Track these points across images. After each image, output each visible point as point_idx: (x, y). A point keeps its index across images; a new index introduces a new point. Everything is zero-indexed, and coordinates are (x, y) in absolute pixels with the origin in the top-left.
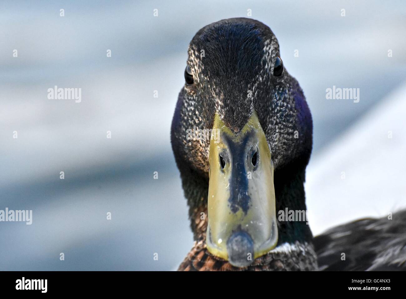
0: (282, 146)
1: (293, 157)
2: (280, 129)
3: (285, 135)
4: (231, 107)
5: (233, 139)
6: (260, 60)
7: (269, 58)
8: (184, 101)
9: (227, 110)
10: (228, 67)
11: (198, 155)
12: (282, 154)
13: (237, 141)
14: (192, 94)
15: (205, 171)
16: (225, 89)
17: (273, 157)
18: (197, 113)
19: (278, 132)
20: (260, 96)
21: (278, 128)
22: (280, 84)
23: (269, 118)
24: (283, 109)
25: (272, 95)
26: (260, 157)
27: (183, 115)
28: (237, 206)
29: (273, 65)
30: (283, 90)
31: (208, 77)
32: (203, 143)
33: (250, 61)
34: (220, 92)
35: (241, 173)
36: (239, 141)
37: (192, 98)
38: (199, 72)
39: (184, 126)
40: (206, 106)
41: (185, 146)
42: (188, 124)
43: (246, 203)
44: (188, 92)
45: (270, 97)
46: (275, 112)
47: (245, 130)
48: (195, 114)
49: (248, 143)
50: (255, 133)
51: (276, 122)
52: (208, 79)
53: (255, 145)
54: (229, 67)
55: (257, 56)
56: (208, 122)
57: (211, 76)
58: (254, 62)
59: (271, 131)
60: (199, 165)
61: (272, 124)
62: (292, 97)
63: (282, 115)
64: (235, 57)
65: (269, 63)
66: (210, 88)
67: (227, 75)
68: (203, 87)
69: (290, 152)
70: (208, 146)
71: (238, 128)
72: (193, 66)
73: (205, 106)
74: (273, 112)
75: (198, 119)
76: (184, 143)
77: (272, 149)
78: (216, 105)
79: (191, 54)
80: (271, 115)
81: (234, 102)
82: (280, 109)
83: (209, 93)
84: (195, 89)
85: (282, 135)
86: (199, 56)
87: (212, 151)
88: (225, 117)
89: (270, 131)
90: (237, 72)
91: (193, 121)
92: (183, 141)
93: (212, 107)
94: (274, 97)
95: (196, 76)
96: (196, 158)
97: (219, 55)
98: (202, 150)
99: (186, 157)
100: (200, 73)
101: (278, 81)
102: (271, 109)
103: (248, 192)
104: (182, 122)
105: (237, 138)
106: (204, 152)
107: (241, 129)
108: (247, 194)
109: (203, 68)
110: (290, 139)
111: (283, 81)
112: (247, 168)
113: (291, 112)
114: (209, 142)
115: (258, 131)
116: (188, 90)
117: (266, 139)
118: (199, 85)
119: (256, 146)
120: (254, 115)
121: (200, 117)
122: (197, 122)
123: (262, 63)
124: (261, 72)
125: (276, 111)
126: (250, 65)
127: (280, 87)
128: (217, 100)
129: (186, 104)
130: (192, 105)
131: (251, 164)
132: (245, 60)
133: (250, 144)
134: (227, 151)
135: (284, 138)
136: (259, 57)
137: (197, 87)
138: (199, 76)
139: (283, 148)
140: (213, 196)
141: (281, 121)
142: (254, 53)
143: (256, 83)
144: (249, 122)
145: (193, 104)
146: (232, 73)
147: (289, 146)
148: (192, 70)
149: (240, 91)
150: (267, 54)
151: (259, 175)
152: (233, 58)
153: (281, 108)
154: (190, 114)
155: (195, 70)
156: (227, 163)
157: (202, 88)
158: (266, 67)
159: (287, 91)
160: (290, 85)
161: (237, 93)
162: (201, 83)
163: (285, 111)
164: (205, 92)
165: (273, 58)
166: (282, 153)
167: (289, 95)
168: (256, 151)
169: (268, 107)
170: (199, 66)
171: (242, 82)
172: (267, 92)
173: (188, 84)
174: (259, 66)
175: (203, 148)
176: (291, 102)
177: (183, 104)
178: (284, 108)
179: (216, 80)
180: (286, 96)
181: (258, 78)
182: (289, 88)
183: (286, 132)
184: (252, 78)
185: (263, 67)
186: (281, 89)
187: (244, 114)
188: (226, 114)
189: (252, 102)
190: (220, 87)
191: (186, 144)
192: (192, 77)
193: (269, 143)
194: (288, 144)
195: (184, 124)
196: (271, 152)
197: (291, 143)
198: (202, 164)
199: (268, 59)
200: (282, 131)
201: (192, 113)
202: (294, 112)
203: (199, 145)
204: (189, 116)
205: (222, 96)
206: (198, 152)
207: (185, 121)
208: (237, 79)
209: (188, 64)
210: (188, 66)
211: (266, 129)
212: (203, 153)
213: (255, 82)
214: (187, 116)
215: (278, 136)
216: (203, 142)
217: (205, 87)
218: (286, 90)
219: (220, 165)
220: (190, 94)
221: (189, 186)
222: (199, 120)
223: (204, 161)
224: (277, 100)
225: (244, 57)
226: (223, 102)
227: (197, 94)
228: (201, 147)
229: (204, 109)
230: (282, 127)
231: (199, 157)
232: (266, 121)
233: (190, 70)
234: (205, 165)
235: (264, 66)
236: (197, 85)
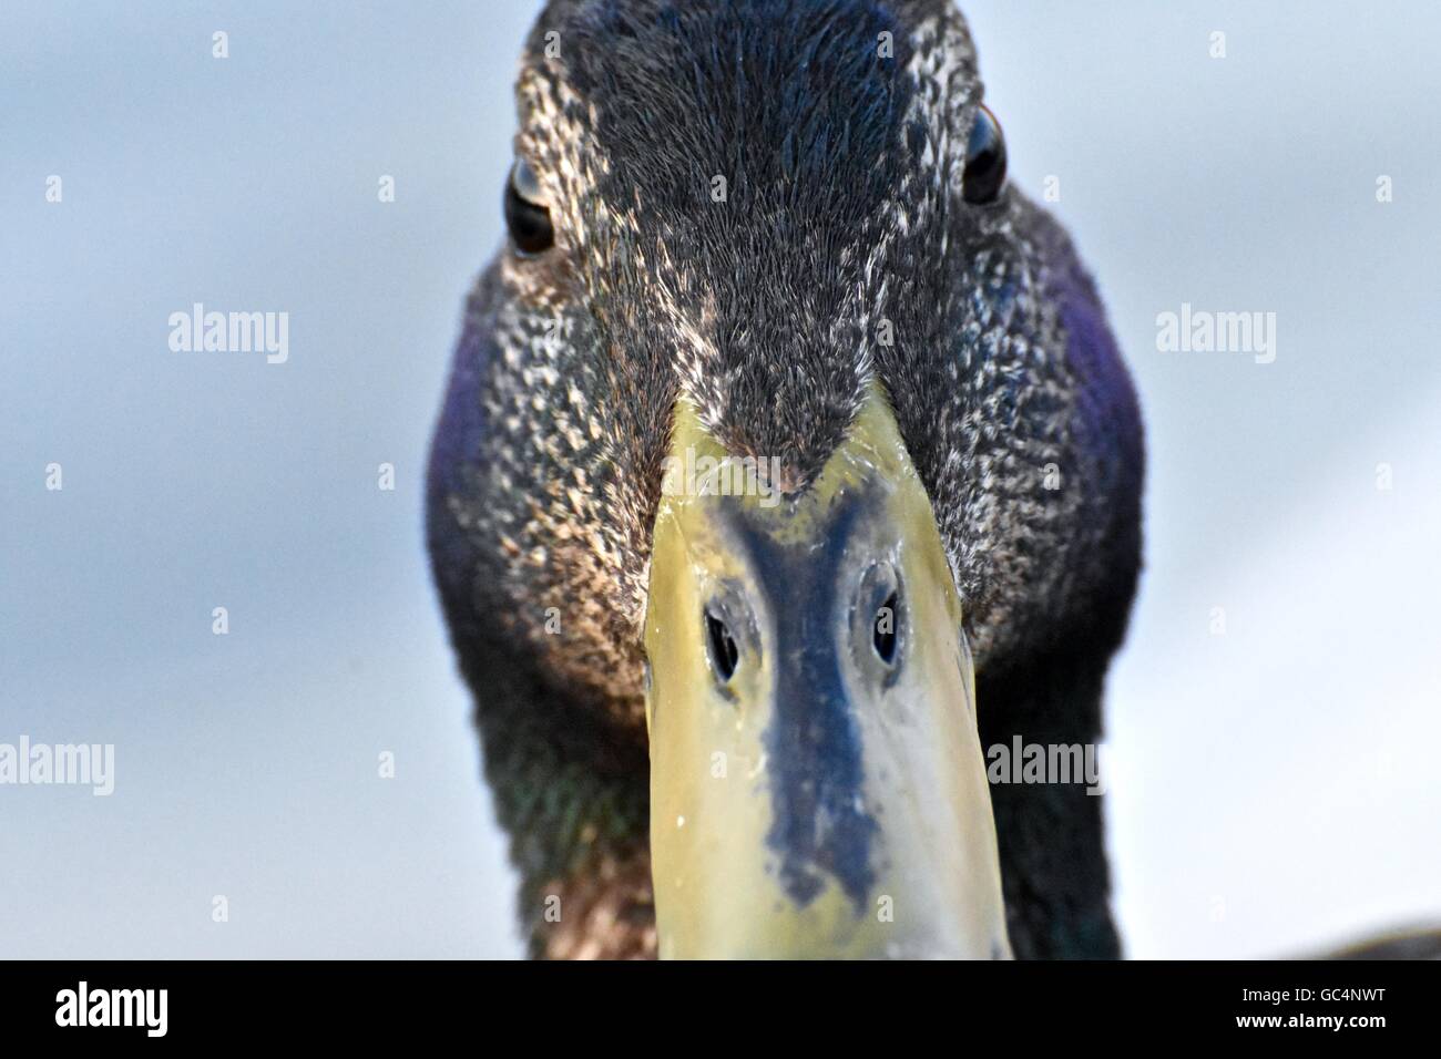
0: (1009, 558)
1: (1059, 613)
2: (1000, 470)
3: (1027, 501)
4: (757, 366)
5: (773, 529)
6: (895, 125)
7: (939, 116)
8: (503, 338)
9: (737, 383)
10: (735, 164)
11: (581, 610)
12: (1008, 602)
13: (793, 540)
14: (544, 301)
15: (614, 690)
16: (724, 270)
17: (971, 616)
18: (576, 396)
19: (990, 491)
20: (902, 306)
21: (991, 468)
22: (996, 240)
23: (950, 419)
24: (1012, 370)
25: (961, 304)
26: (910, 619)
27: (496, 409)
28: (811, 869)
29: (959, 149)
30: (1007, 278)
31: (631, 212)
32: (609, 548)
33: (847, 130)
34: (697, 287)
35: (823, 699)
36: (803, 537)
37: (546, 324)
38: (582, 188)
39: (506, 466)
40: (629, 361)
41: (510, 567)
42: (529, 454)
43: (860, 852)
44: (524, 293)
45: (951, 312)
46: (973, 387)
47: (834, 479)
48: (566, 406)
49: (853, 548)
50: (884, 493)
51: (983, 436)
52: (635, 226)
53: (887, 556)
54: (740, 162)
55: (879, 102)
56: (637, 441)
57: (648, 209)
58: (868, 136)
59: (960, 485)
60: (584, 660)
61: (963, 449)
62: (1049, 311)
63: (1008, 402)
64: (770, 111)
65: (939, 139)
66: (643, 271)
67: (734, 204)
68: (609, 269)
69: (1044, 588)
70: (639, 568)
71: (795, 470)
72: (550, 164)
73: (622, 362)
74: (968, 387)
75: (581, 428)
76: (503, 552)
77: (965, 576)
78: (681, 355)
79: (540, 98)
80: (957, 401)
81: (772, 340)
82: (998, 370)
83: (636, 295)
84: (563, 280)
85: (1011, 503)
86: (579, 106)
87: (664, 591)
88: (729, 417)
89: (954, 482)
90: (781, 186)
91: (554, 439)
92: (499, 542)
93: (657, 362)
94: (967, 311)
95: (567, 209)
96: (572, 627)
97: (684, 102)
98: (604, 586)
99: (510, 619)
100: (591, 194)
101: (985, 231)
102: (955, 374)
103: (863, 796)
104: (497, 443)
105: (796, 520)
106: (615, 598)
107: (811, 479)
108: (859, 805)
109: (605, 168)
110: (1047, 523)
111: (1006, 228)
112: (851, 676)
113: (1051, 388)
114: (644, 547)
115: (899, 484)
116: (522, 279)
117: (936, 526)
118: (581, 255)
119: (893, 560)
120: (874, 403)
121: (593, 421)
122: (577, 441)
123: (903, 137)
124: (905, 183)
125: (979, 382)
126: (844, 148)
127: (995, 260)
128: (685, 331)
129: (512, 356)
130: (545, 359)
131: (870, 652)
132: (819, 126)
133: (862, 553)
134: (743, 588)
135: (1021, 519)
136: (890, 112)
137: (571, 263)
138: (582, 207)
139: (1014, 568)
140: (681, 821)
141: (1008, 430)
142: (862, 91)
143: (878, 241)
144: (852, 440)
145: (552, 353)
146: (758, 192)
147: (1044, 556)
148: (542, 181)
149: (801, 285)
150: (929, 92)
151: (911, 707)
152: (760, 117)
153: (1005, 369)
154: (540, 403)
155: (563, 181)
156: (750, 653)
157: (602, 272)
158: (927, 157)
159: (1027, 281)
160: (1036, 247)
161: (783, 293)
162: (598, 247)
163: (1024, 381)
164: (621, 292)
165: (958, 114)
166: (1010, 594)
167: (1037, 298)
168: (893, 587)
169: (940, 362)
170: (584, 158)
171: (808, 239)
172: (938, 288)
173: (521, 254)
174: (893, 154)
175: (609, 574)
176: (1046, 332)
177: (497, 354)
178: (1017, 364)
179: (675, 231)
180: (1025, 302)
181: (889, 214)
182: (1035, 263)
183: (1028, 485)
184: (858, 216)
185: (911, 160)
186: (1000, 269)
187: (823, 399)
188: (734, 400)
189: (861, 339)
190: (701, 265)
191: (514, 554)
192: (542, 218)
193: (953, 546)
194: (1039, 547)
195: (508, 454)
196: (960, 593)
197: (1051, 544)
198: (603, 655)
199: (935, 117)
200: (1010, 483)
201: (549, 400)
202: (1062, 385)
203: (590, 559)
204: (531, 416)
205: (708, 310)
206: (583, 593)
207: (509, 439)
208: (782, 221)
209: (520, 148)
210: (521, 161)
211: (937, 474)
212: (613, 603)
213: (873, 238)
214: (523, 412)
215: (992, 509)
216: (613, 545)
217: (617, 265)
218: (1019, 277)
219: (708, 661)
220: (536, 304)
221: (524, 769)
222: (587, 436)
223: (617, 640)
224: (982, 324)
225: (813, 109)
226: (717, 343)
227: (571, 303)
228: (603, 572)
229: (613, 379)
230: (1011, 461)
231: (588, 623)
232: (936, 432)
233: (531, 178)
234: (616, 663)
235: (916, 154)
236: (572, 257)
